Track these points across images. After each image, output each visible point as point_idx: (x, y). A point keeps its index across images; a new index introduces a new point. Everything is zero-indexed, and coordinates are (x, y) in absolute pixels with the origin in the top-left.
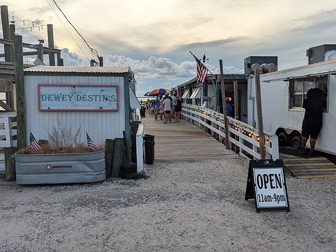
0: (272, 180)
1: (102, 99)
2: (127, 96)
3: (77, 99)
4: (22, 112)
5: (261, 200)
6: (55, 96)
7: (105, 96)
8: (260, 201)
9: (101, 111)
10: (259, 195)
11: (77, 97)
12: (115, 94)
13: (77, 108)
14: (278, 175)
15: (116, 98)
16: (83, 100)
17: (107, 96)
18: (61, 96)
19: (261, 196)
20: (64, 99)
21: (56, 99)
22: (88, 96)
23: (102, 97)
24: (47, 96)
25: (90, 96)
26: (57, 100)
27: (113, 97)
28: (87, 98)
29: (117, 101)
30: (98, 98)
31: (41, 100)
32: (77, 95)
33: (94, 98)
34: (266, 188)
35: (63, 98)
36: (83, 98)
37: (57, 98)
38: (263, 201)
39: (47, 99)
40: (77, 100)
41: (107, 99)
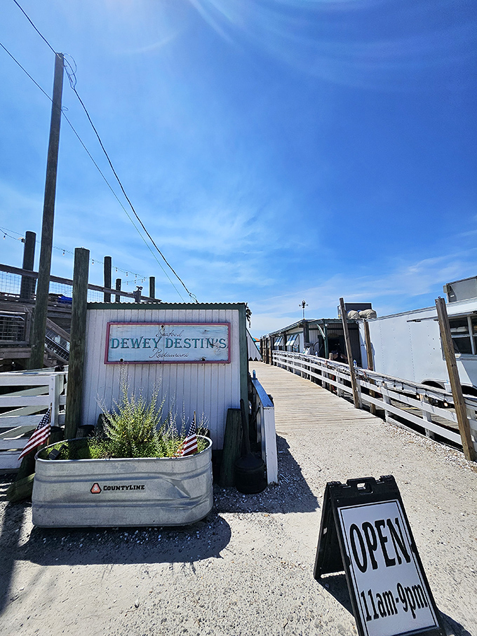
0: (384, 540)
1: (205, 345)
2: (243, 339)
3: (167, 344)
4: (77, 368)
5: (371, 614)
6: (132, 340)
7: (211, 341)
8: (369, 618)
9: (203, 361)
10: (363, 594)
11: (167, 342)
12: (225, 337)
13: (166, 359)
14: (393, 523)
15: (226, 342)
16: (176, 347)
17: (213, 340)
18: (143, 341)
19: (368, 598)
20: (147, 345)
21: (134, 345)
22: (183, 340)
23: (205, 342)
24: (121, 341)
25: (187, 341)
26: (136, 346)
27: (222, 341)
28: (182, 344)
29: (229, 347)
30: (199, 343)
31: (111, 346)
32: (167, 339)
33: (193, 343)
34: (375, 566)
35: (145, 343)
36: (176, 343)
37: (136, 344)
38: (376, 616)
39: (121, 345)
40: (167, 347)
41: (212, 345)
